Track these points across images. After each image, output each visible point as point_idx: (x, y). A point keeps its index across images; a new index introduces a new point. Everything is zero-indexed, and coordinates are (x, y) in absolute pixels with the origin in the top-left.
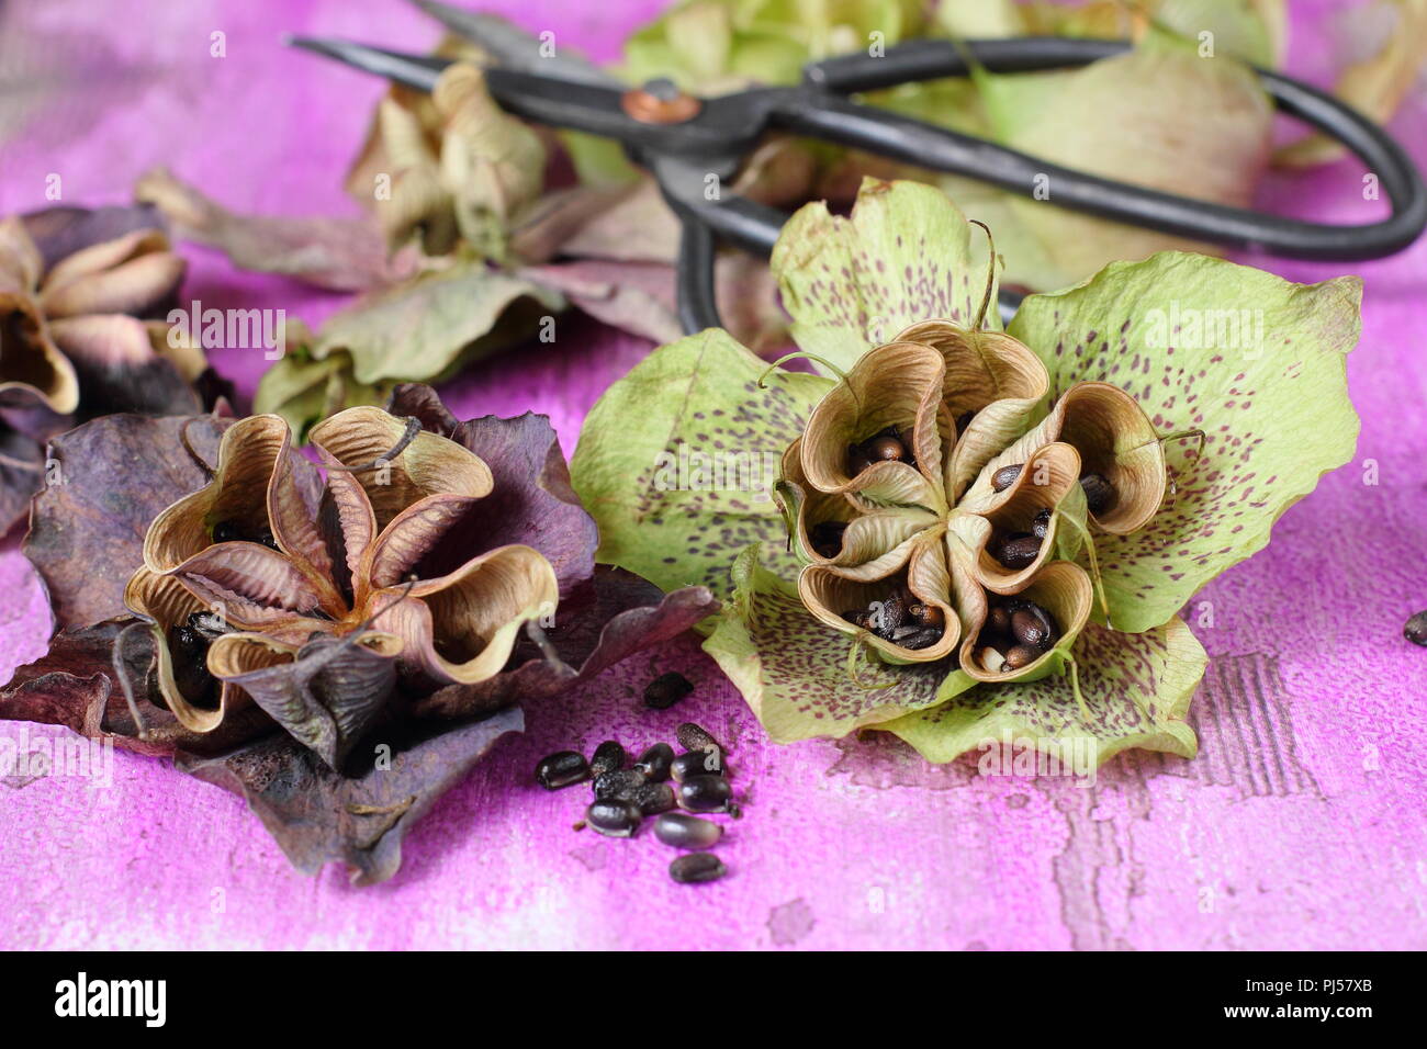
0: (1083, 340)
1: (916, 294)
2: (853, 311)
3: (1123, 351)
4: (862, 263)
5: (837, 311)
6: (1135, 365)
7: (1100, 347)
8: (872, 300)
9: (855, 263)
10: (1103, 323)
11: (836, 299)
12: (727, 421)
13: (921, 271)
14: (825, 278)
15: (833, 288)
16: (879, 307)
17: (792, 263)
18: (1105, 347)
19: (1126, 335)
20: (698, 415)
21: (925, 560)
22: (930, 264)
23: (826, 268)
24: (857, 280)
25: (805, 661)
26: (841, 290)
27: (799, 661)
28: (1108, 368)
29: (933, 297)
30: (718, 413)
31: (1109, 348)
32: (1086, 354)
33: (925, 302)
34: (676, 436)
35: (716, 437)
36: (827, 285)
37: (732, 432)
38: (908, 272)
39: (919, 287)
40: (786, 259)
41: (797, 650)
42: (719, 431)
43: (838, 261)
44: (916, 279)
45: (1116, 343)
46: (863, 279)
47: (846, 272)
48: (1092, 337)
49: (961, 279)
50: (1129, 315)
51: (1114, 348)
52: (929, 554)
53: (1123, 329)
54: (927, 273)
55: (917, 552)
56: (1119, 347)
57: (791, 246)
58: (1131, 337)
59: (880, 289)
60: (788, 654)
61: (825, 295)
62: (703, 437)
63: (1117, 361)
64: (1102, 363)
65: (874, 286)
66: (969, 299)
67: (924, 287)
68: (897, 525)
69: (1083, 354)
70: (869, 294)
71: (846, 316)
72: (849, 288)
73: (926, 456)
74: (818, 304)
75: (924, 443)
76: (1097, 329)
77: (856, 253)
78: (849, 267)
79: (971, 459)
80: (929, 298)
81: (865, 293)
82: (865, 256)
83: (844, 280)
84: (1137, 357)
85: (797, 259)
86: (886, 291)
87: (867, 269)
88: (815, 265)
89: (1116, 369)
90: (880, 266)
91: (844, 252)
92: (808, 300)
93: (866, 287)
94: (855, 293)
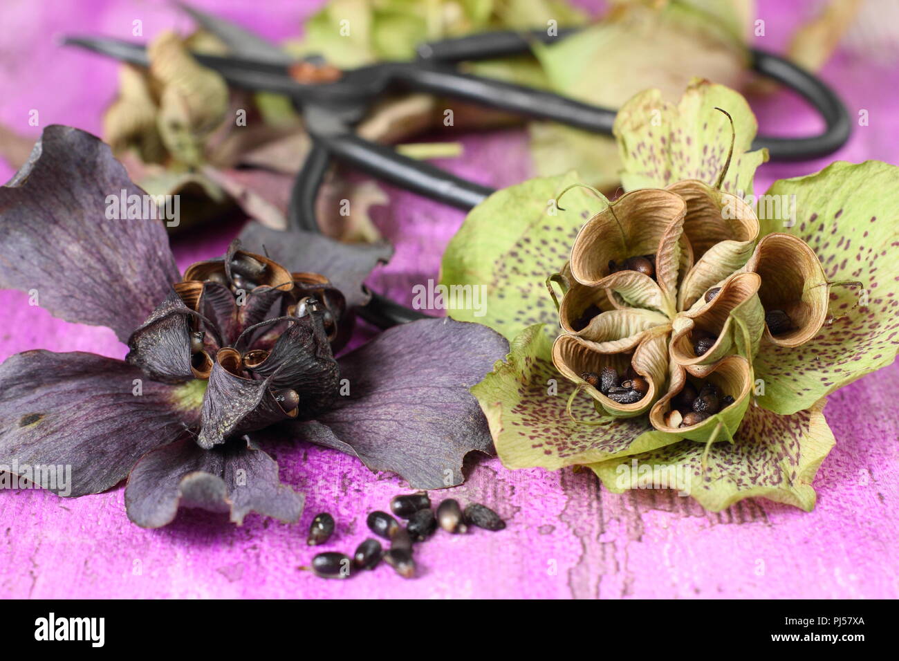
0: (807, 219)
1: (706, 165)
2: (662, 168)
3: (834, 232)
4: (677, 136)
5: (651, 166)
6: (840, 244)
7: (818, 227)
8: (677, 164)
9: (672, 135)
10: (823, 209)
11: (652, 157)
12: (563, 236)
13: (713, 150)
14: (648, 141)
15: (651, 149)
16: (681, 169)
17: (628, 126)
18: (821, 228)
19: (838, 220)
20: (546, 228)
21: (649, 346)
22: (720, 146)
23: (650, 135)
24: (670, 147)
25: (557, 412)
26: (657, 152)
27: (552, 412)
28: (821, 244)
29: (716, 170)
30: (559, 229)
31: (825, 228)
32: (808, 231)
33: (710, 172)
34: (527, 236)
35: (553, 244)
36: (648, 145)
37: (565, 244)
38: (705, 149)
39: (709, 161)
40: (625, 122)
41: (555, 404)
42: (556, 241)
43: (659, 130)
44: (709, 154)
45: (830, 225)
46: (675, 148)
47: (663, 140)
48: (814, 218)
49: (737, 161)
50: (842, 206)
51: (828, 229)
52: (653, 342)
53: (837, 215)
54: (717, 153)
55: (645, 339)
56: (831, 229)
57: (630, 114)
58: (841, 222)
59: (685, 157)
60: (545, 405)
61: (645, 153)
62: (544, 242)
63: (828, 240)
64: (818, 240)
65: (681, 154)
66: (738, 175)
67: (712, 161)
68: (638, 320)
69: (805, 230)
70: (677, 158)
71: (656, 171)
72: (662, 152)
73: (663, 272)
74: (640, 159)
75: (663, 262)
76: (819, 213)
77: (674, 129)
78: (667, 136)
79: (700, 281)
80: (712, 169)
81: (673, 158)
82: (680, 131)
83: (660, 145)
84: (843, 238)
85: (632, 123)
86: (688, 159)
87: (679, 141)
88: (644, 131)
89: (826, 245)
90: (689, 141)
91: (666, 126)
92: (634, 155)
93: (675, 154)
94: (666, 155)
